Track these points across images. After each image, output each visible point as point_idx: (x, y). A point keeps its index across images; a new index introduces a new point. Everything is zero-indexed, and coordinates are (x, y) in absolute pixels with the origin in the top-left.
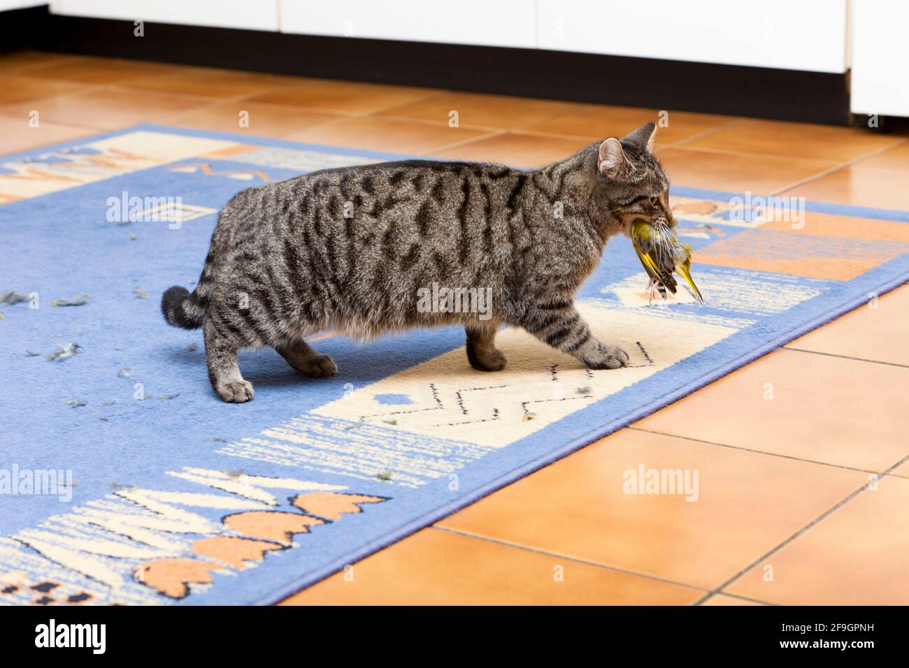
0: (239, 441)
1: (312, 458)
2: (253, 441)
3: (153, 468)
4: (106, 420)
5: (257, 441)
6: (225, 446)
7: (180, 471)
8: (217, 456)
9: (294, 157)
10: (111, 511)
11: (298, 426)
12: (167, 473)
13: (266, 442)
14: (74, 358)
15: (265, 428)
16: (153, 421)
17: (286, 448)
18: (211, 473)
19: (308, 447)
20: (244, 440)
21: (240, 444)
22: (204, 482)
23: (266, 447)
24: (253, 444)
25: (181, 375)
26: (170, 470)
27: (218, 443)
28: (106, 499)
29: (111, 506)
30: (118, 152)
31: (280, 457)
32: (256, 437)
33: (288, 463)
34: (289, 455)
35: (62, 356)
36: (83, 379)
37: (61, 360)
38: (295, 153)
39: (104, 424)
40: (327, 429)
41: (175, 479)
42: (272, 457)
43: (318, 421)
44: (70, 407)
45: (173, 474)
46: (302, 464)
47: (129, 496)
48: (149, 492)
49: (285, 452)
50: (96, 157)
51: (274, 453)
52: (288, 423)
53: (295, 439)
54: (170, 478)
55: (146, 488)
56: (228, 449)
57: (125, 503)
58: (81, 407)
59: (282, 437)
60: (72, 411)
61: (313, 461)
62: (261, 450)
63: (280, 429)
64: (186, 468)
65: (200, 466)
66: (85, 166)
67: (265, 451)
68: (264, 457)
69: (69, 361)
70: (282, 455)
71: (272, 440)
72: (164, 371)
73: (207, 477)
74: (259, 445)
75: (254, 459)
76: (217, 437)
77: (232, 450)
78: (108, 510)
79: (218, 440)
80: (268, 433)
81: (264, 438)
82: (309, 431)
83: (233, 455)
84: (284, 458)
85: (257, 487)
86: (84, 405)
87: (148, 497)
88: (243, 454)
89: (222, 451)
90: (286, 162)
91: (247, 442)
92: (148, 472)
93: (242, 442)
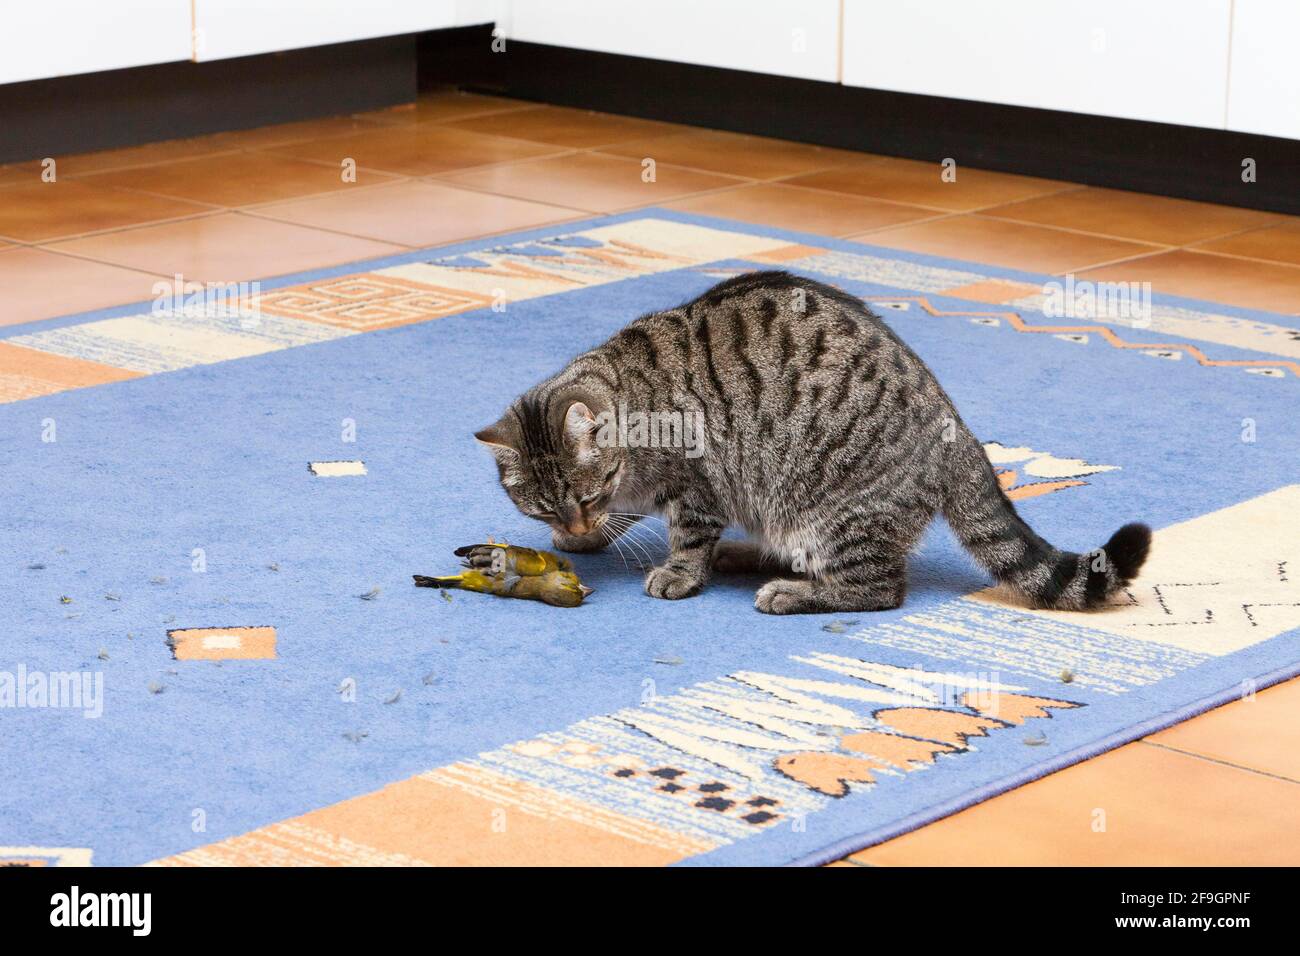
0: (876, 626)
1: (975, 652)
2: (893, 627)
3: (770, 650)
5: (899, 628)
6: (858, 632)
7: (807, 656)
8: (851, 642)
9: (878, 268)
10: (729, 695)
11: (949, 613)
12: (791, 657)
13: (911, 630)
15: (907, 613)
17: (939, 638)
18: (846, 660)
19: (968, 639)
20: (880, 625)
21: (878, 631)
22: (840, 670)
23: (912, 636)
24: (894, 631)
26: (793, 654)
28: (718, 682)
29: (725, 689)
30: (624, 246)
31: (933, 649)
32: (896, 624)
33: (944, 656)
34: (944, 646)
38: (879, 261)
40: (987, 620)
41: (803, 665)
42: (922, 647)
43: (974, 609)
45: (798, 659)
46: (963, 658)
47: (748, 680)
48: (773, 678)
49: (938, 643)
50: (594, 251)
51: (924, 644)
52: (936, 610)
53: (949, 628)
54: (795, 664)
55: (767, 672)
56: (862, 635)
57: (744, 688)
59: (931, 625)
61: (977, 656)
62: (905, 638)
63: (926, 616)
64: (814, 653)
65: (833, 653)
66: (583, 263)
67: (912, 640)
68: (912, 647)
70: (936, 646)
71: (919, 628)
73: (842, 665)
74: (901, 632)
75: (900, 648)
77: (868, 636)
78: (724, 694)
80: (912, 619)
81: (907, 625)
82: (964, 621)
83: (871, 642)
84: (939, 650)
85: (911, 680)
87: (772, 682)
88: (884, 642)
89: (856, 637)
90: (867, 274)
91: (886, 629)
92: (765, 655)
93: (879, 628)
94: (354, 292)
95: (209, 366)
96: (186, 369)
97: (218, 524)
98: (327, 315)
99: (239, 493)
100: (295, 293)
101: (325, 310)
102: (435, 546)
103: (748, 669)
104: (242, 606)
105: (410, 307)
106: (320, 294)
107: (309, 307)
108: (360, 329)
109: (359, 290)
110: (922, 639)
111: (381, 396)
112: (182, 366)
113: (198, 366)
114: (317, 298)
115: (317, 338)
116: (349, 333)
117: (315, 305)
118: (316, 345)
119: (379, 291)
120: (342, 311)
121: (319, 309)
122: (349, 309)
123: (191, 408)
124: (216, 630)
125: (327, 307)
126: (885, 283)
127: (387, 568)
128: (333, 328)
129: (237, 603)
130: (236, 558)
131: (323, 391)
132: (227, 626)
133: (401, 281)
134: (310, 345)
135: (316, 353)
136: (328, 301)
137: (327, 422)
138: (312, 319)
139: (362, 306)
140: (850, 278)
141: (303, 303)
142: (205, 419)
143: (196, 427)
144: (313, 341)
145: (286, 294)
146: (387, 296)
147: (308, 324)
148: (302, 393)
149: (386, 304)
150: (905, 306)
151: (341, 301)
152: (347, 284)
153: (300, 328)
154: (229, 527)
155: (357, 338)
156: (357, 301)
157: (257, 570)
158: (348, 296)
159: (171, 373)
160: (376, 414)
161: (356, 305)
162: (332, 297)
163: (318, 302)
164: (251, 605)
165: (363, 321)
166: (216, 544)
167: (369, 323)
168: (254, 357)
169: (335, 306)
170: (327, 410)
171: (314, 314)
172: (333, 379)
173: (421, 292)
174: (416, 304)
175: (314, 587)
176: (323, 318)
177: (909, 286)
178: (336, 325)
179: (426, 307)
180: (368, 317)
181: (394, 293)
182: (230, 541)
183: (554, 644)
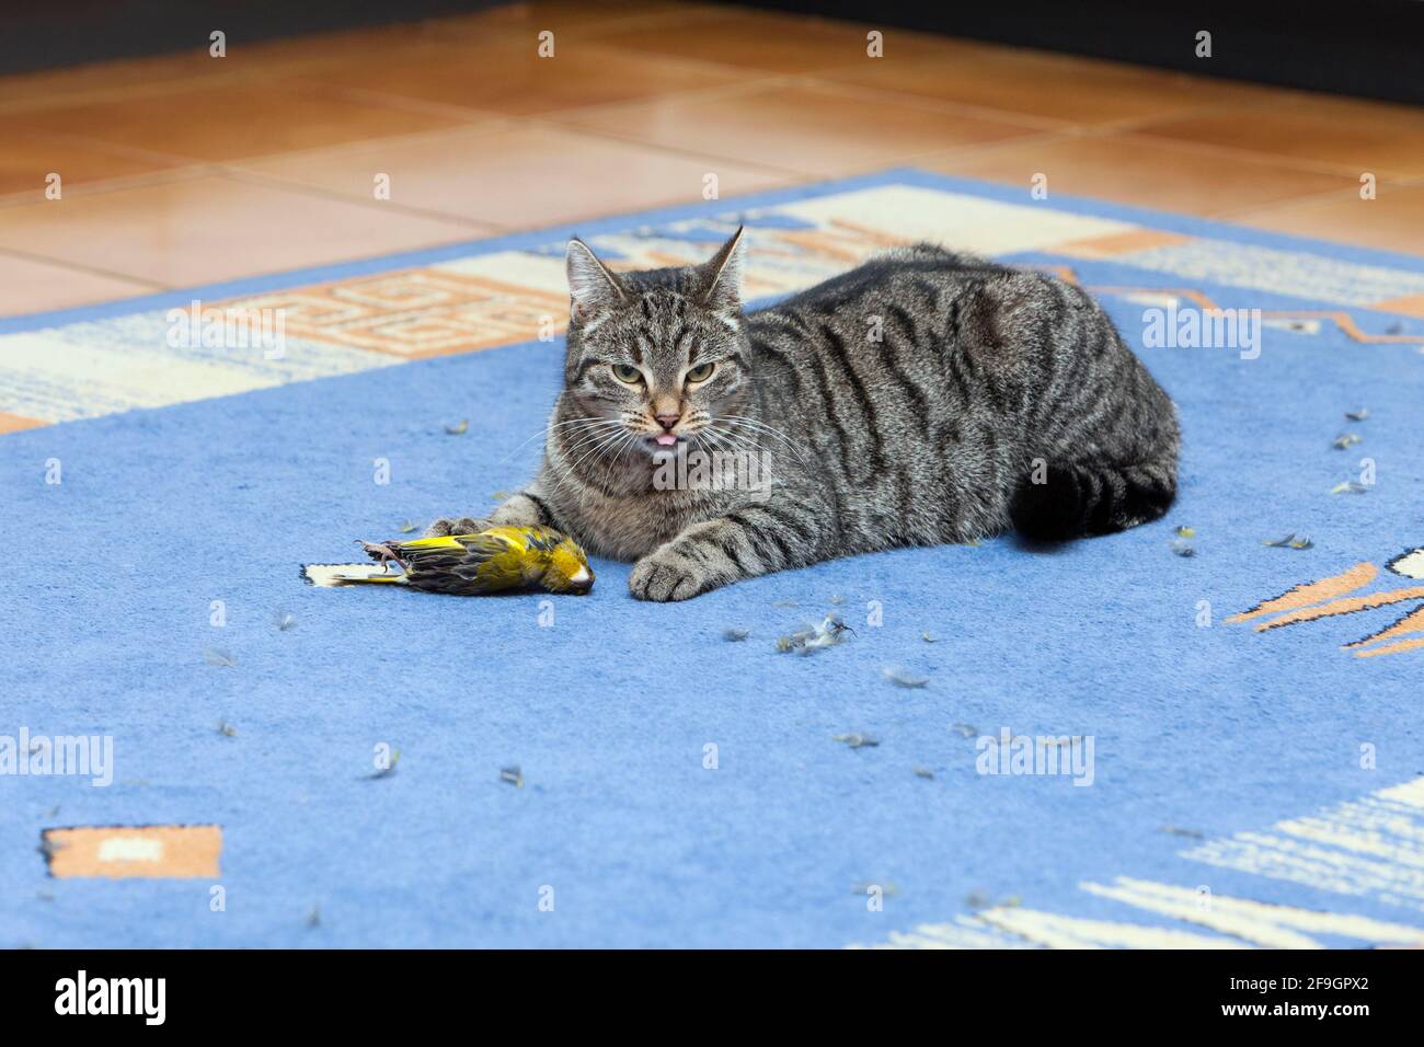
0: (1230, 837)
1: (1396, 881)
2: (1262, 841)
3: (1049, 874)
4: (929, 777)
5: (1270, 841)
6: (1199, 845)
7: (1109, 884)
8: (1186, 863)
9: (1271, 266)
11: (1355, 818)
12: (1083, 886)
13: (1289, 845)
14: (836, 650)
15: (1284, 817)
16: (1032, 786)
17: (1336, 859)
18: (1177, 893)
19: (1384, 861)
20: (1237, 836)
21: (1233, 845)
22: (1166, 908)
23: (1291, 854)
24: (1262, 848)
25: (1079, 702)
26: (1089, 880)
27: (1182, 838)
28: (957, 925)
30: (853, 228)
31: (1324, 877)
32: (1265, 834)
33: (1343, 888)
34: (1343, 872)
35: (810, 643)
36: (862, 694)
37: (808, 653)
38: (1272, 255)
39: (927, 786)
41: (1102, 900)
42: (1305, 872)
43: (1399, 813)
44: (846, 745)
45: (1096, 889)
46: (1376, 891)
47: (1008, 923)
48: (1050, 919)
49: (1335, 867)
50: (802, 236)
51: (1311, 867)
52: (1334, 812)
53: (1354, 842)
54: (1089, 897)
55: (1043, 908)
56: (1207, 851)
58: (871, 750)
59: (1325, 836)
60: (850, 754)
61: (1398, 888)
62: (1279, 858)
63: (1316, 822)
64: (1122, 880)
65: (1153, 878)
66: (783, 254)
67: (1290, 861)
68: (1289, 872)
69: (824, 656)
70: (1328, 871)
71: (1304, 842)
72: (1040, 691)
73: (1170, 900)
74: (1274, 849)
75: (1268, 874)
76: (1180, 826)
77: (1215, 854)
79: (1180, 833)
80: (1290, 827)
81: (1283, 836)
82: (1382, 831)
83: (1222, 863)
84: (1335, 877)
85: (1281, 926)
86: (874, 745)
87: (1049, 926)
88: (1245, 864)
89: (1196, 854)
90: (1253, 276)
91: (1248, 842)
92: (1039, 882)
93: (1237, 841)
94: (401, 297)
95: (151, 411)
96: (114, 416)
97: (143, 660)
98: (355, 333)
99: (182, 612)
100: (304, 300)
101: (351, 326)
102: (501, 699)
103: (1008, 905)
104: (170, 792)
105: (491, 322)
106: (345, 300)
107: (324, 320)
108: (405, 355)
109: (410, 295)
110: (1312, 860)
111: (431, 460)
112: (109, 410)
113: (133, 411)
114: (340, 306)
115: (335, 368)
116: (387, 361)
117: (336, 318)
118: (333, 380)
119: (442, 296)
120: (380, 326)
121: (342, 323)
122: (389, 324)
123: (115, 477)
124: (122, 831)
125: (355, 320)
126: (1281, 290)
127: (415, 735)
128: (359, 353)
129: (160, 787)
130: (166, 715)
131: (335, 451)
132: (140, 821)
133: (480, 282)
134: (321, 381)
135: (330, 394)
136: (356, 312)
137: (338, 501)
138: (331, 340)
139: (412, 320)
140: (1223, 281)
141: (316, 313)
142: (138, 495)
143: (120, 507)
144: (327, 373)
145: (290, 298)
146: (452, 306)
147: (323, 346)
148: (302, 455)
149: (451, 317)
150: (1312, 327)
151: (378, 311)
152: (391, 285)
153: (308, 352)
154: (161, 665)
155: (400, 370)
156: (406, 311)
157: (201, 735)
158: (390, 304)
159: (90, 422)
160: (419, 489)
161: (401, 317)
162: (364, 305)
163: (340, 312)
164: (185, 791)
165: (411, 342)
166: (136, 691)
167: (422, 347)
168: (228, 399)
169: (366, 318)
170: (339, 483)
171: (333, 331)
172: (354, 433)
173: (512, 299)
174: (501, 317)
175: (291, 764)
176: (346, 338)
177: (1324, 295)
178: (367, 348)
179: (518, 322)
180: (421, 336)
181: (466, 299)
182: (160, 688)
183: (686, 860)
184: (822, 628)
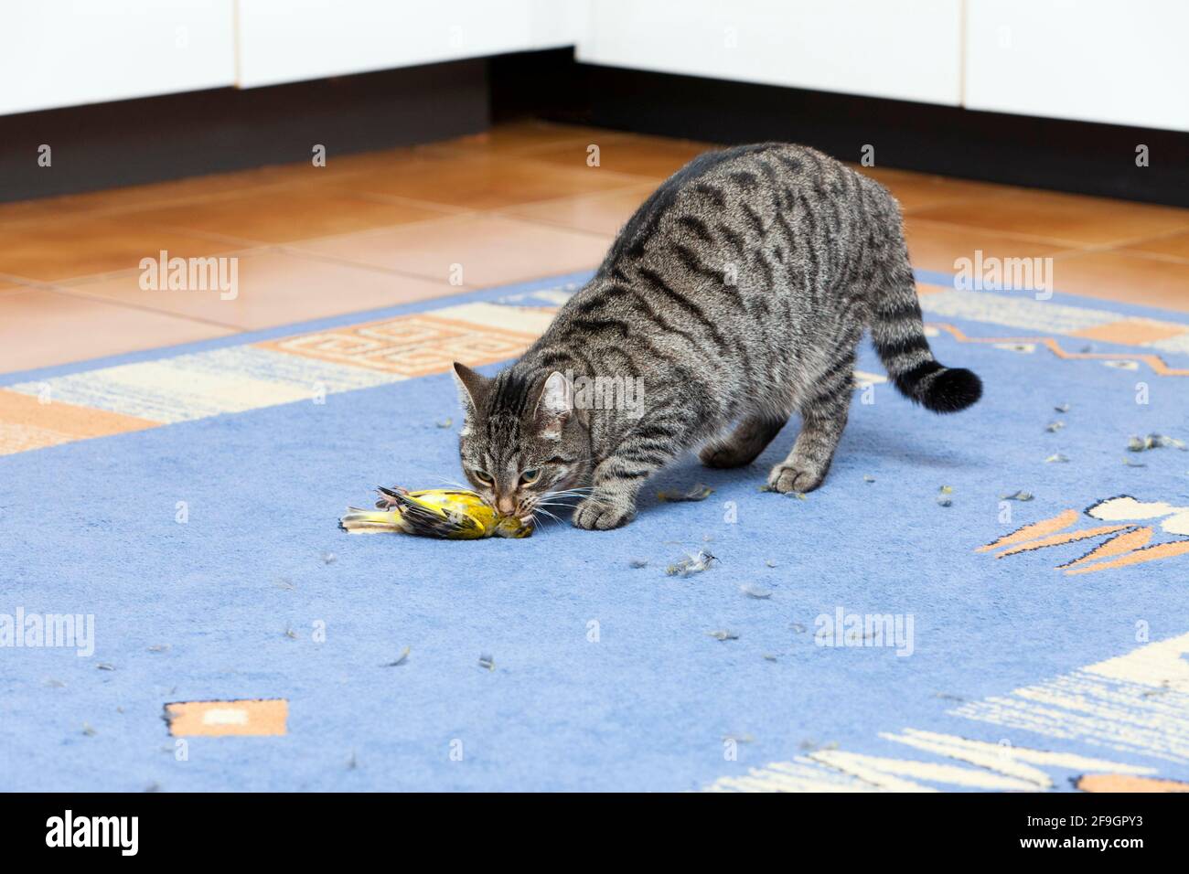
0: (982, 700)
1: (1097, 729)
2: (1004, 702)
3: (858, 727)
4: (774, 660)
5: (1009, 702)
6: (961, 706)
7: (900, 734)
8: (951, 718)
9: (1000, 306)
10: (807, 777)
11: (1067, 686)
12: (881, 735)
13: (1022, 705)
14: (707, 573)
15: (1019, 686)
16: (845, 666)
17: (1055, 714)
18: (946, 738)
19: (1088, 715)
20: (987, 699)
21: (984, 705)
22: (939, 750)
23: (1024, 711)
24: (1003, 707)
25: (875, 608)
26: (885, 731)
27: (949, 701)
28: (796, 763)
29: (803, 771)
31: (1048, 727)
32: (1006, 697)
33: (1060, 734)
34: (1060, 723)
35: (690, 568)
36: (727, 603)
37: (688, 575)
39: (773, 666)
40: (1112, 694)
41: (894, 743)
42: (1034, 724)
43: (1098, 682)
44: (715, 639)
45: (890, 737)
46: (1082, 736)
47: (830, 760)
48: (859, 758)
49: (1054, 720)
51: (1037, 720)
52: (1053, 682)
53: (1067, 703)
54: (885, 742)
55: (853, 751)
56: (966, 710)
57: (826, 769)
58: (733, 641)
59: (1046, 699)
60: (720, 645)
61: (1098, 734)
62: (1016, 714)
63: (1041, 689)
64: (908, 730)
65: (929, 729)
67: (1023, 716)
68: (1023, 724)
69: (699, 577)
70: (1050, 723)
71: (1031, 702)
72: (849, 600)
73: (941, 743)
74: (1010, 707)
75: (1009, 725)
76: (947, 693)
77: (972, 712)
78: (801, 777)
79: (947, 697)
80: (1023, 692)
81: (1018, 699)
82: (1086, 695)
83: (976, 718)
84: (1055, 727)
85: (1018, 761)
86: (735, 638)
87: (859, 764)
88: (991, 718)
89: (959, 712)
90: (988, 314)
91: (994, 703)
92: (851, 732)
93: (987, 702)
94: (404, 334)
95: (235, 414)
96: (209, 418)
97: (232, 586)
98: (373, 359)
99: (258, 552)
100: (338, 337)
101: (370, 354)
102: (478, 610)
103: (830, 748)
104: (252, 677)
105: (466, 351)
106: (365, 337)
107: (353, 350)
108: (408, 374)
109: (411, 333)
110: (1036, 715)
111: (427, 446)
112: (205, 414)
113: (222, 415)
114: (362, 341)
115: (360, 384)
116: (396, 378)
117: (360, 349)
118: (358, 391)
119: (432, 333)
120: (391, 355)
121: (365, 353)
122: (397, 353)
123: (211, 460)
124: (219, 704)
125: (373, 351)
126: (1007, 323)
127: (420, 635)
128: (377, 373)
129: (245, 673)
130: (249, 624)
131: (362, 441)
132: (232, 697)
133: (458, 323)
134: (350, 392)
135: (358, 401)
136: (374, 345)
137: (363, 475)
138: (358, 364)
139: (411, 350)
140: (969, 318)
141: (347, 346)
142: (226, 472)
143: (214, 481)
144: (355, 387)
145: (329, 336)
146: (440, 340)
147: (352, 369)
148: (338, 443)
149: (439, 348)
150: (1030, 348)
151: (389, 345)
152: (398, 326)
153: (341, 372)
154: (244, 589)
155: (405, 385)
156: (409, 344)
157: (273, 637)
158: (397, 339)
159: (193, 422)
160: (420, 466)
161: (405, 348)
162: (379, 340)
163: (363, 345)
164: (262, 676)
165: (411, 365)
166: (227, 608)
167: (420, 368)
168: (287, 405)
169: (381, 349)
170: (364, 462)
171: (358, 358)
172: (374, 428)
173: (481, 334)
174: (473, 347)
175: (335, 656)
176: (369, 363)
177: (1037, 326)
178: (382, 370)
179: (485, 351)
180: (419, 361)
181: (448, 335)
182: (244, 605)
183: (608, 719)
184: (697, 558)
